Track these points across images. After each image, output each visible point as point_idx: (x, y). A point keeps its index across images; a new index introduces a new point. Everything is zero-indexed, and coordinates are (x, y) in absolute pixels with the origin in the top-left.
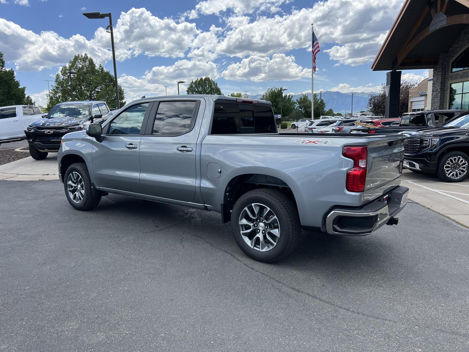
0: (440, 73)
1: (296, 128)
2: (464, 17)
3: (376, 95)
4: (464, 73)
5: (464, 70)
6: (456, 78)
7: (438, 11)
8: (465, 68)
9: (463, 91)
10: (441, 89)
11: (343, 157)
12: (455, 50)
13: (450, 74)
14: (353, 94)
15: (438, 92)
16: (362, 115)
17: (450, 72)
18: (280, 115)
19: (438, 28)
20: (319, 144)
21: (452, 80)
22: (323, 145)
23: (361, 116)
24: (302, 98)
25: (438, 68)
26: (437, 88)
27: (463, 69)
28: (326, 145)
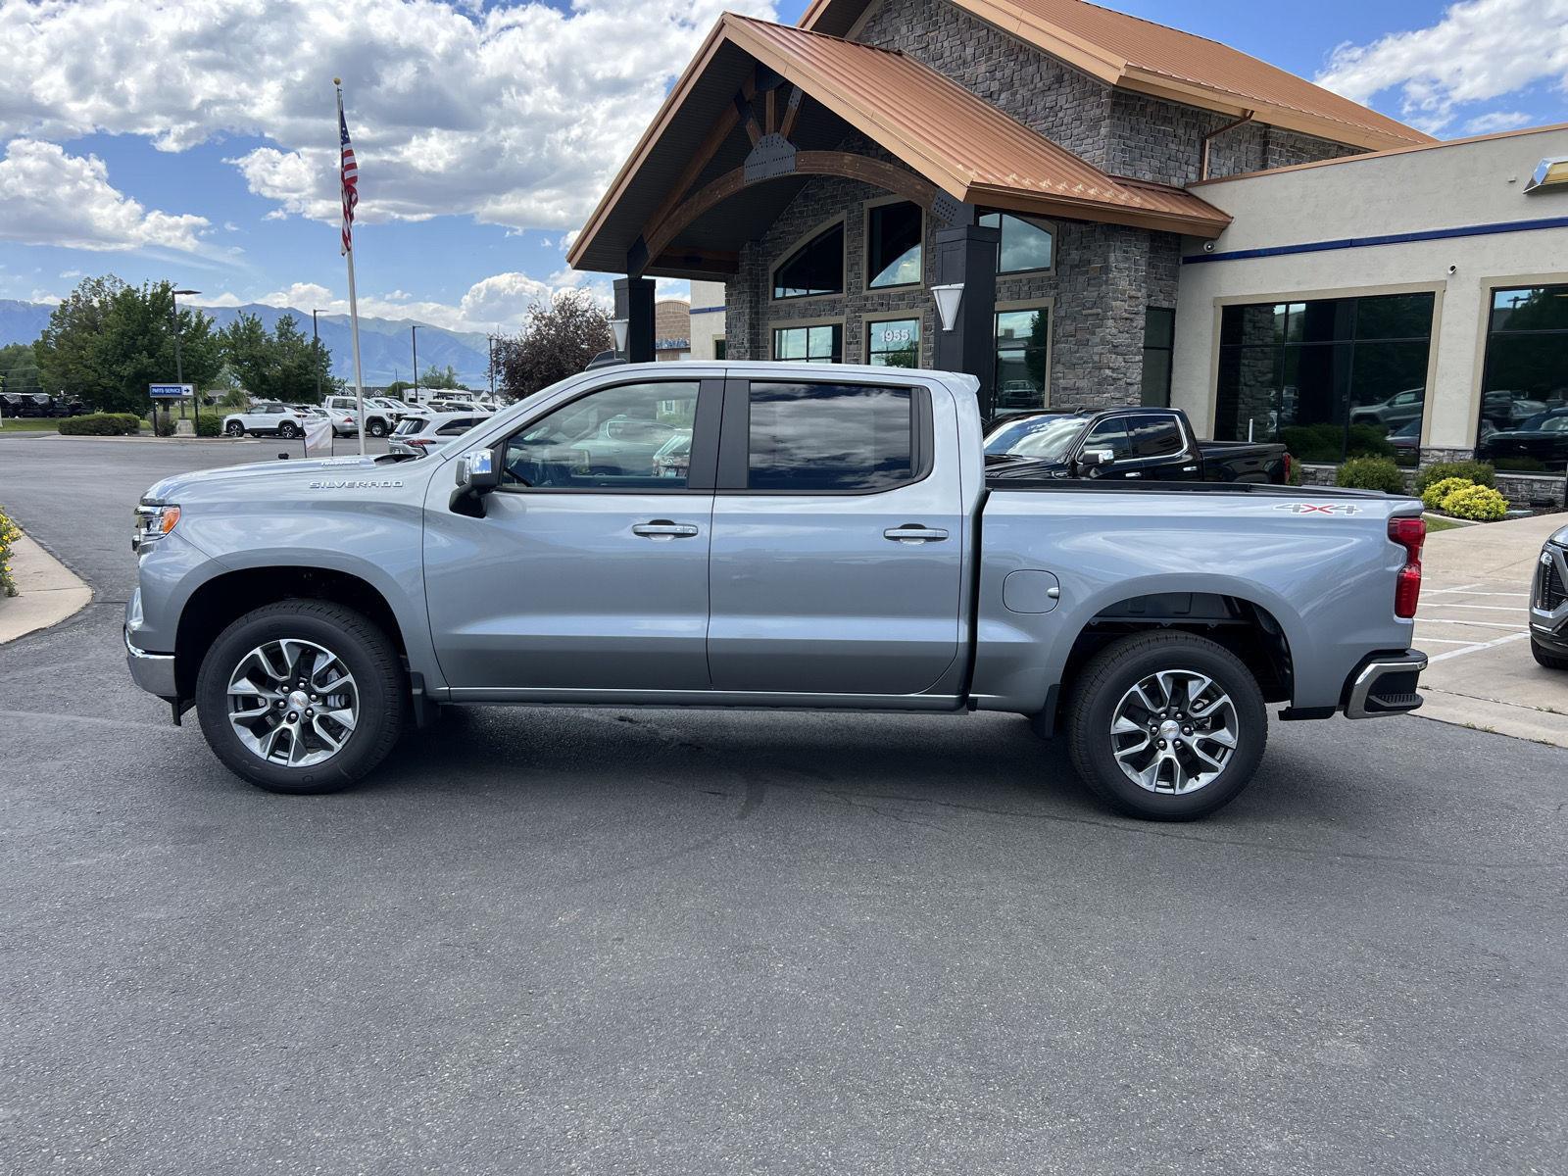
0: (746, 297)
1: (245, 435)
2: (846, 161)
3: (513, 339)
4: (810, 304)
5: (808, 295)
6: (789, 316)
7: (767, 130)
8: (811, 292)
9: (810, 352)
10: (751, 341)
11: (1390, 542)
12: (780, 238)
13: (771, 302)
14: (414, 328)
15: (742, 350)
16: (438, 397)
17: (770, 299)
18: (190, 387)
19: (770, 175)
20: (1334, 514)
21: (778, 319)
22: (1346, 515)
23: (436, 400)
24: (241, 326)
25: (739, 283)
26: (741, 337)
27: (804, 292)
28: (1352, 516)
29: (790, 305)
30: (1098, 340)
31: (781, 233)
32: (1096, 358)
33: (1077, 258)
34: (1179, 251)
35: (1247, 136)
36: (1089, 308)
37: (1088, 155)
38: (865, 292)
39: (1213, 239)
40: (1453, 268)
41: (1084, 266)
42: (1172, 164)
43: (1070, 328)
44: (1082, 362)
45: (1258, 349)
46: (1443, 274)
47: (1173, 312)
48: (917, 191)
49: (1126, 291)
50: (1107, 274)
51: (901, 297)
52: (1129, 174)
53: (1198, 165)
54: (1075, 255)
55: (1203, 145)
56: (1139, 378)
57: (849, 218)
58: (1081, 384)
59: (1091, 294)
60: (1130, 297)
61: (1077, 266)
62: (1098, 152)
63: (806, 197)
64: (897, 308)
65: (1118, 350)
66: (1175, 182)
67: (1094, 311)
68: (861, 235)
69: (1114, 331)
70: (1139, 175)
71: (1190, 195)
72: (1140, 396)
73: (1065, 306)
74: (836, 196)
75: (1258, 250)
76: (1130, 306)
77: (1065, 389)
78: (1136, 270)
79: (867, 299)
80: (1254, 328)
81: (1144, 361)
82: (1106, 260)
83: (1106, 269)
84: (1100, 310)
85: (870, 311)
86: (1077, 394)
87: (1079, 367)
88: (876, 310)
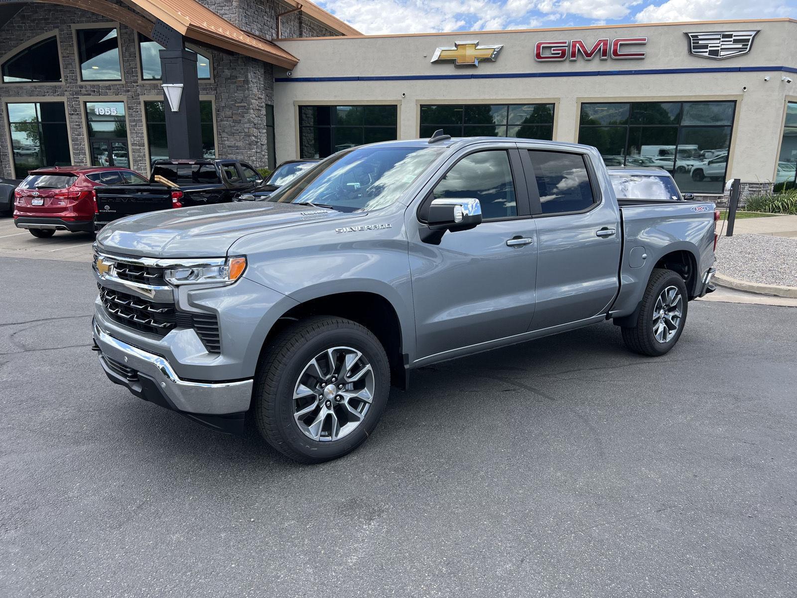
12: (5, 42)
13: (2, 85)
21: (9, 96)
29: (18, 87)
30: (246, 120)
31: (4, 39)
32: (246, 130)
33: (229, 74)
34: (272, 74)
35: (293, 17)
36: (239, 103)
37: (227, 16)
38: (79, 83)
39: (291, 70)
40: (404, 94)
41: (233, 79)
42: (266, 28)
43: (229, 113)
44: (238, 132)
45: (308, 128)
46: (400, 97)
47: (273, 107)
48: (138, 24)
49: (256, 94)
50: (248, 85)
51: (108, 87)
52: (249, 30)
53: (276, 30)
54: (227, 73)
55: (277, 19)
56: (266, 142)
57: (60, 34)
58: (240, 144)
59: (239, 95)
60: (259, 98)
61: (229, 79)
62: (233, 15)
63: (23, 17)
64: (106, 94)
65: (256, 126)
66: (268, 38)
67: (242, 104)
68: (72, 46)
69: (254, 116)
70: (253, 31)
71: (275, 45)
72: (267, 151)
73: (224, 101)
74: (48, 19)
75: (314, 78)
76: (259, 103)
77: (229, 147)
78: (260, 83)
79: (81, 87)
80: (306, 117)
81: (267, 133)
82: (247, 77)
83: (247, 82)
84: (246, 104)
85: (85, 95)
86: (237, 149)
87: (236, 134)
88: (90, 95)
